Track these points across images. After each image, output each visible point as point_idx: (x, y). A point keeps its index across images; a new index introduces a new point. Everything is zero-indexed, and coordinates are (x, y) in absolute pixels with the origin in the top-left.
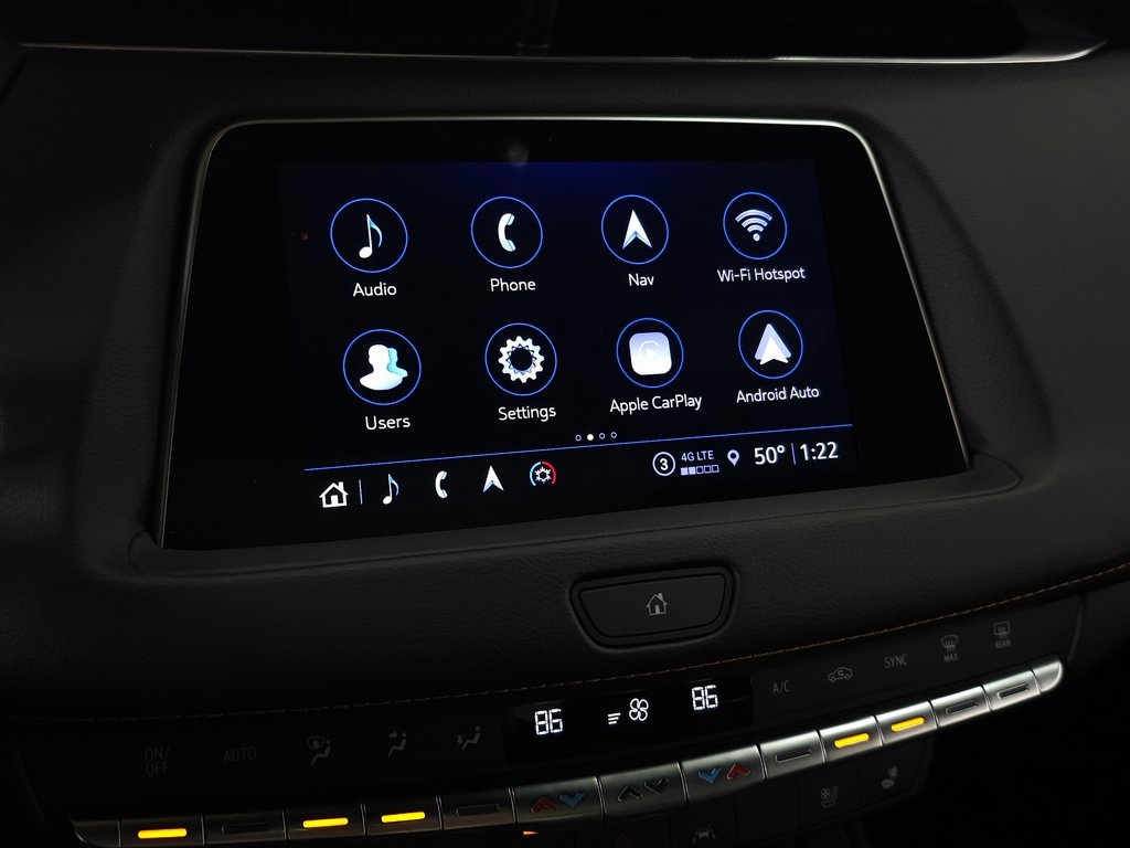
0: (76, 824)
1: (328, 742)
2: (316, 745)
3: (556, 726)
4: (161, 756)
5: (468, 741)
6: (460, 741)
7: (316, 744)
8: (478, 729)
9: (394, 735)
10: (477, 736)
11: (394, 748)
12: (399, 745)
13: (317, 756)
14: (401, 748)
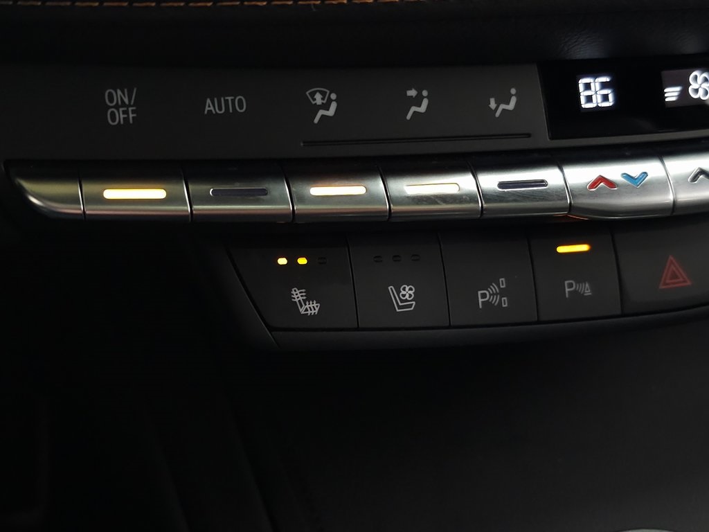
0: (27, 185)
1: (333, 96)
2: (319, 99)
3: (605, 98)
4: (126, 100)
5: (502, 106)
6: (493, 105)
7: (318, 97)
8: (513, 91)
9: (412, 93)
10: (513, 101)
11: (414, 109)
12: (419, 106)
13: (321, 112)
14: (423, 108)
